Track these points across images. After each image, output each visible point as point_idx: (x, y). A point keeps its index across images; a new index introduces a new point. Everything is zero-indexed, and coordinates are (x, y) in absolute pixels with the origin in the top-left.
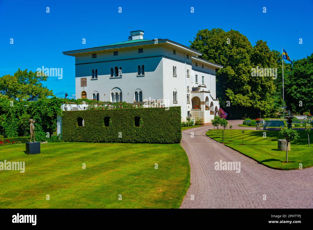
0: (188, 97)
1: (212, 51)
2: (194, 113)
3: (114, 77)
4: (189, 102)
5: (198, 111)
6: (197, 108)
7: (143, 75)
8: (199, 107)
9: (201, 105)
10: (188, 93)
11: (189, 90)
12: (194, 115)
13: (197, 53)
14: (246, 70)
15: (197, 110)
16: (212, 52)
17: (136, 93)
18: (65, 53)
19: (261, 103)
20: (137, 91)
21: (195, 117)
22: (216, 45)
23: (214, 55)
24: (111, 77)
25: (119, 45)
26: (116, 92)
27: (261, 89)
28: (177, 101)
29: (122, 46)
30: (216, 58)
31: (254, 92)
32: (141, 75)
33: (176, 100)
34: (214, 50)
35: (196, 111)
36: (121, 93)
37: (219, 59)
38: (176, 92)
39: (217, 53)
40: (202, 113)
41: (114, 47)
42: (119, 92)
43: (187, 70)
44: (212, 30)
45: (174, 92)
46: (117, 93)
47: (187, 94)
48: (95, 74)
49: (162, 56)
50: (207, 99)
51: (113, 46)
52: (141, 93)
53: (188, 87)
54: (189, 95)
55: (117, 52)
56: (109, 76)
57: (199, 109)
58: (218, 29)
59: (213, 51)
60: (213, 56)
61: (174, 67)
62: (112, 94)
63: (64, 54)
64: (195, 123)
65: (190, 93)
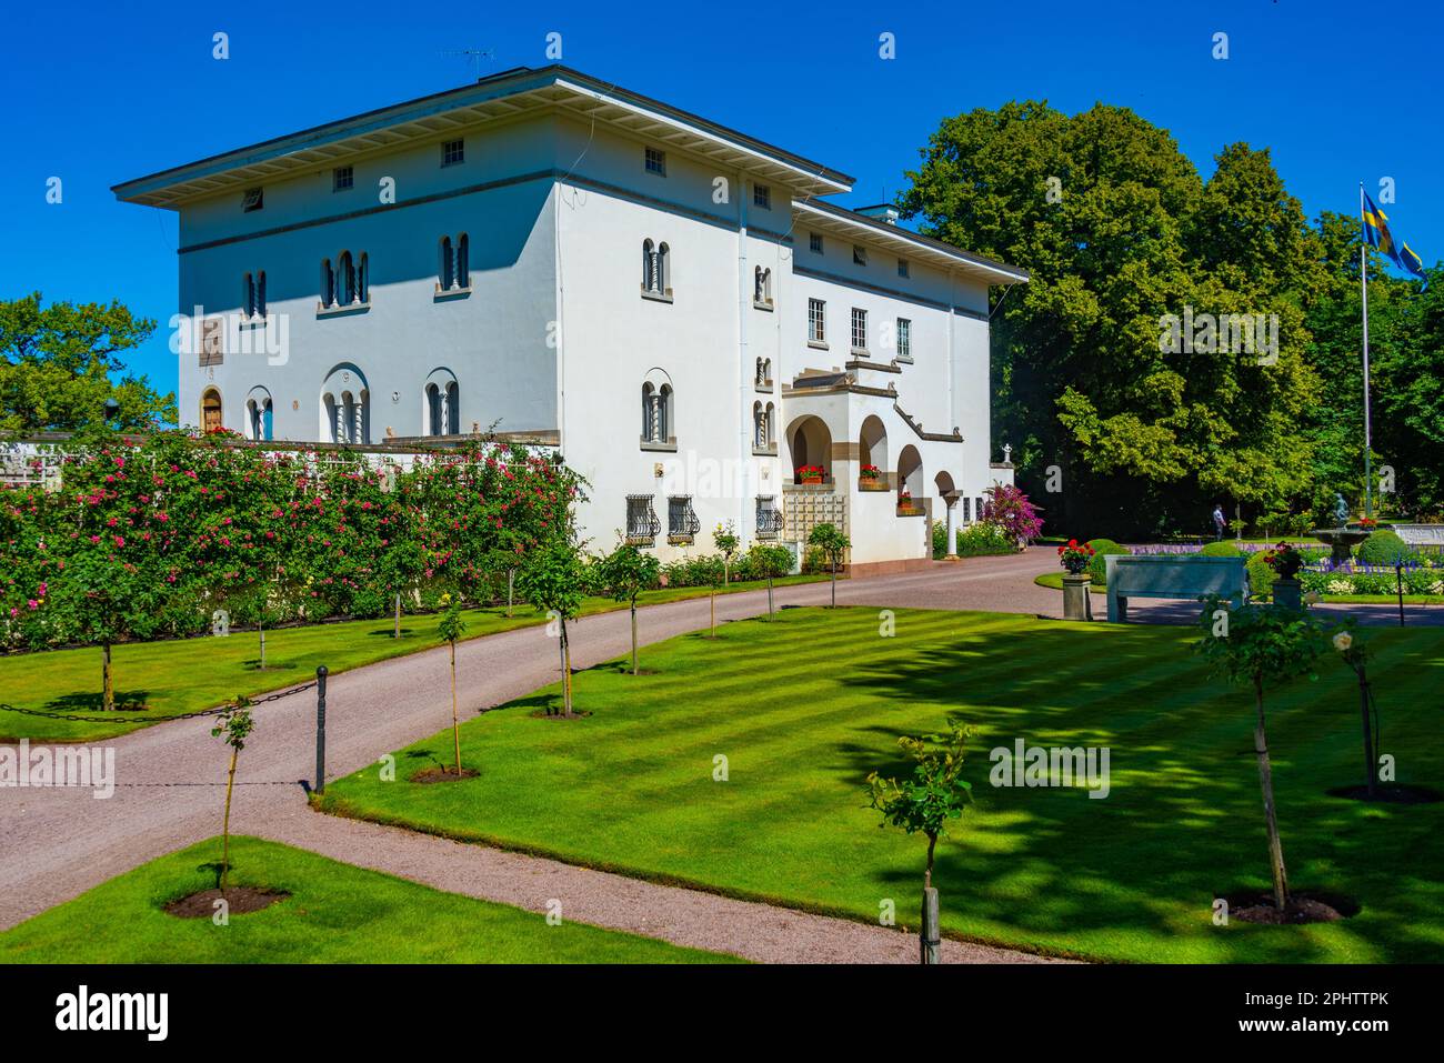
0: (762, 416)
1: (994, 203)
2: (800, 508)
3: (335, 306)
4: (774, 445)
5: (818, 498)
6: (813, 480)
7: (464, 290)
8: (825, 476)
9: (833, 462)
10: (764, 399)
11: (769, 383)
12: (800, 517)
13: (813, 176)
14: (1157, 294)
15: (811, 492)
16: (991, 208)
17: (433, 390)
18: (123, 191)
19: (1239, 459)
20: (435, 379)
21: (804, 530)
22: (1011, 172)
23: (1004, 224)
24: (323, 310)
25: (340, 127)
26: (346, 387)
27: (1239, 390)
28: (674, 439)
29: (350, 132)
30: (1012, 239)
31: (1199, 408)
32: (456, 287)
33: (670, 435)
34: (1003, 201)
35: (810, 499)
36: (366, 395)
37: (1030, 242)
38: (666, 390)
39: (1020, 214)
40: (839, 508)
41: (317, 138)
42: (355, 387)
43: (758, 268)
44: (1002, 111)
45: (647, 387)
46: (348, 397)
47: (757, 405)
48: (255, 298)
49: (548, 176)
50: (874, 429)
51: (312, 135)
52: (453, 388)
53: (762, 367)
54: (770, 406)
55: (350, 170)
56: (315, 301)
57: (825, 487)
58: (1030, 106)
59: (997, 204)
60: (999, 228)
61: (647, 244)
62: (329, 399)
63: (118, 199)
64: (800, 560)
65: (776, 398)
